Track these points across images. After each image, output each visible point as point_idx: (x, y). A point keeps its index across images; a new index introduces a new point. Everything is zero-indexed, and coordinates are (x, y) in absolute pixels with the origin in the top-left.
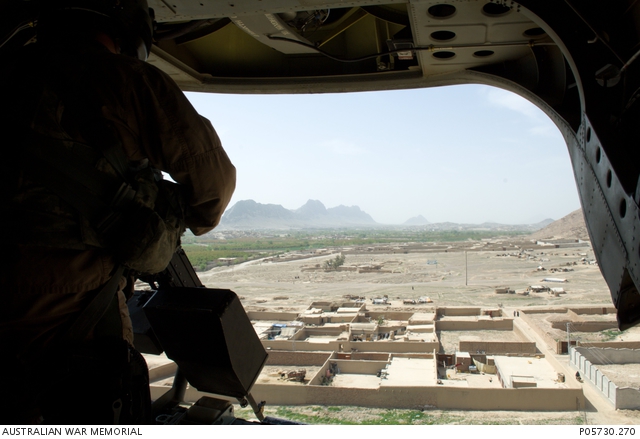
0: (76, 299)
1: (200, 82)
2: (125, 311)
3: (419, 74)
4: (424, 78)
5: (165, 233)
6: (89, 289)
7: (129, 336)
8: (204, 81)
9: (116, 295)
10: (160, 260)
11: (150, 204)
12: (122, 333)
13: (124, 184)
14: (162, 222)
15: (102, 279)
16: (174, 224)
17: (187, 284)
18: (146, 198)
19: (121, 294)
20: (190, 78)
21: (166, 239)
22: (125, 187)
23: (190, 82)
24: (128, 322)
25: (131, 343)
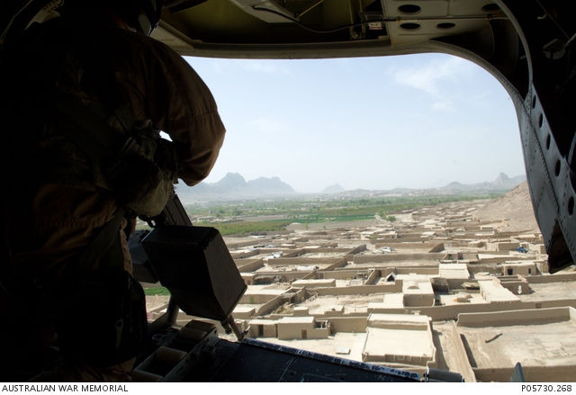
0: (86, 234)
1: (192, 48)
2: (126, 247)
3: (388, 43)
4: (392, 46)
5: (162, 182)
6: (96, 225)
7: (129, 267)
8: (196, 46)
9: (119, 232)
10: (157, 205)
11: (150, 157)
12: (123, 265)
13: (130, 138)
14: (161, 173)
15: (107, 218)
16: (169, 176)
17: (180, 222)
18: (147, 152)
19: (122, 232)
20: (184, 44)
21: (163, 187)
22: (131, 141)
23: (183, 47)
24: (128, 256)
25: (131, 273)
